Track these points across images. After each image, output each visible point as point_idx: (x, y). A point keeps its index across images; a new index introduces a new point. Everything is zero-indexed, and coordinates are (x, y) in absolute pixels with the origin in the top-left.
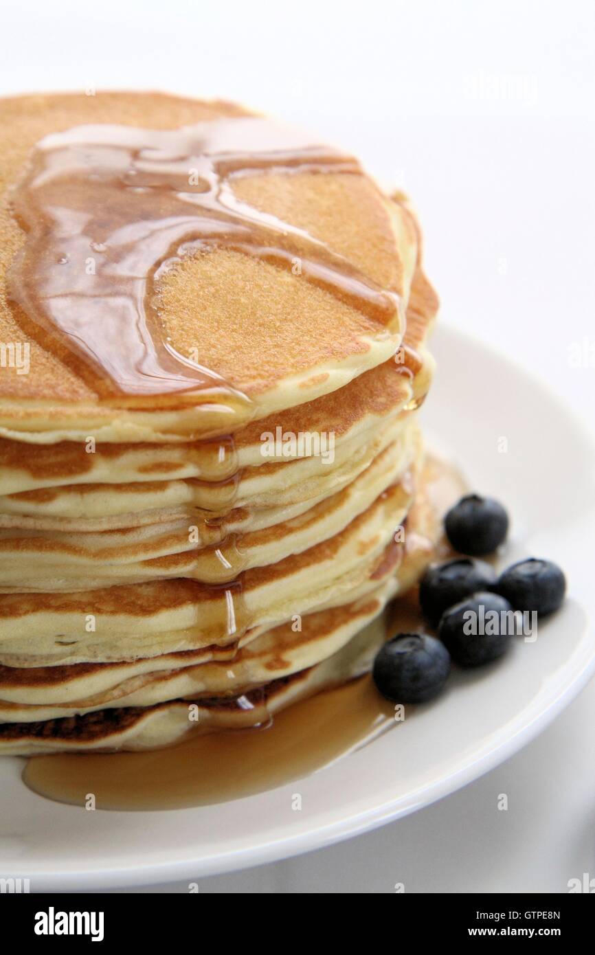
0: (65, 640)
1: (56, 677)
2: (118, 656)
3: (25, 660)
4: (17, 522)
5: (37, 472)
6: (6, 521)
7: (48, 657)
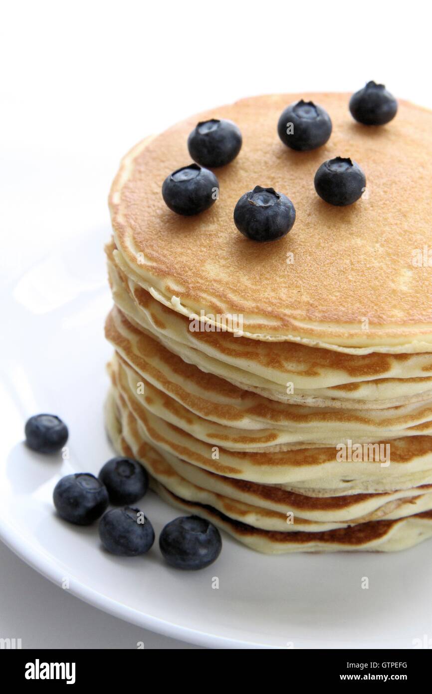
0: (347, 479)
1: (341, 503)
2: (383, 489)
3: (319, 492)
4: (329, 403)
5: (352, 371)
6: (321, 403)
7: (335, 490)
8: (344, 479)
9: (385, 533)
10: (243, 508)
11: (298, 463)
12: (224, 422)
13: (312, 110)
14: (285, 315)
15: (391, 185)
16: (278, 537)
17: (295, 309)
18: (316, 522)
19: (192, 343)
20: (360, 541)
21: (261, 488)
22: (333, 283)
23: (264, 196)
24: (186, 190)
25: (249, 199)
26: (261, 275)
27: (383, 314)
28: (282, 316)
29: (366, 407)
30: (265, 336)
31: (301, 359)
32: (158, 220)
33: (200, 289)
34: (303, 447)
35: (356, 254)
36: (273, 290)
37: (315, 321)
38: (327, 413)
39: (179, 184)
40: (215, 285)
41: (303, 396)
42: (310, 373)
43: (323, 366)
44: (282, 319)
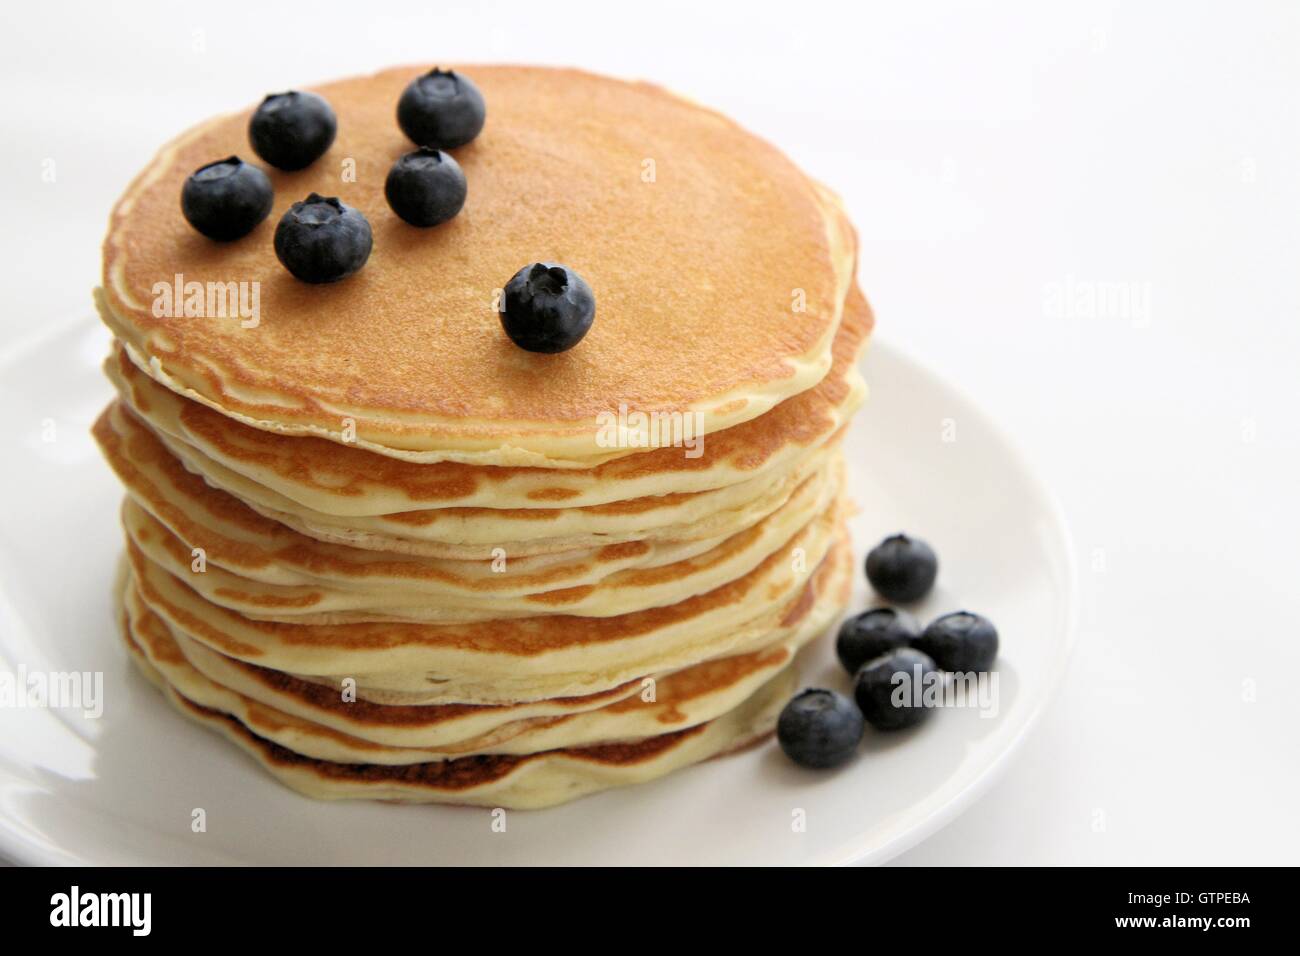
0: (436, 677)
2: (494, 698)
3: (392, 696)
4: (390, 545)
5: (415, 492)
6: (378, 544)
7: (418, 695)
8: (430, 676)
9: (504, 773)
10: (279, 719)
11: (353, 644)
12: (238, 570)
13: (451, 83)
14: (313, 393)
15: (556, 210)
16: (334, 771)
17: (332, 386)
18: (391, 748)
19: (186, 437)
20: (461, 784)
21: (304, 687)
22: (405, 350)
23: (322, 210)
24: (210, 195)
25: (294, 213)
26: (297, 332)
27: (469, 402)
28: (307, 395)
29: (449, 554)
30: (275, 424)
31: (341, 468)
32: (173, 243)
33: (196, 348)
34: (365, 620)
35: (457, 309)
36: (308, 356)
37: (356, 406)
38: (394, 563)
39: (200, 186)
40: (221, 343)
41: (350, 531)
42: (350, 491)
43: (372, 481)
44: (306, 400)
